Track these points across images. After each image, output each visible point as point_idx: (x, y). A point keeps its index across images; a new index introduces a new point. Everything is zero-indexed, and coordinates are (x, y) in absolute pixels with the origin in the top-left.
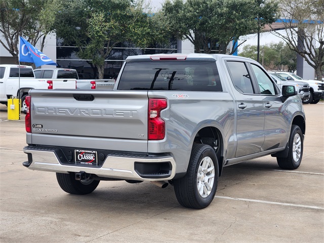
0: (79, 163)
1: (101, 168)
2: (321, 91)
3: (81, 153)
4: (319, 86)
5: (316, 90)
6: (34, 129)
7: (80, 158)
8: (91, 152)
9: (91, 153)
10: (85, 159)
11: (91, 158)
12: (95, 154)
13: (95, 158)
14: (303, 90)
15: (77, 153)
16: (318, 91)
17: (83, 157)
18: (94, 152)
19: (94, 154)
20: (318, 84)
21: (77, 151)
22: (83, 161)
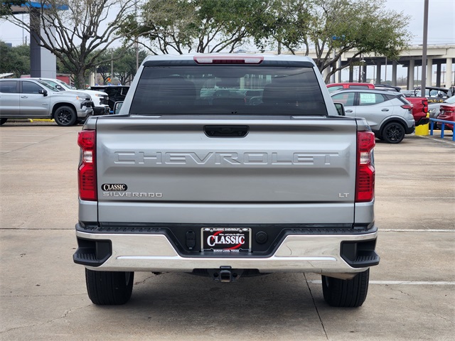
0: (209, 252)
1: (273, 258)
2: (103, 106)
3: (214, 233)
4: (101, 99)
5: (97, 104)
6: (102, 194)
7: (212, 243)
8: (238, 229)
9: (238, 232)
10: (222, 244)
11: (238, 240)
12: (246, 234)
13: (246, 240)
14: (85, 104)
15: (207, 234)
16: (99, 106)
17: (219, 239)
18: (245, 230)
19: (243, 232)
20: (99, 95)
21: (207, 229)
22: (218, 247)
